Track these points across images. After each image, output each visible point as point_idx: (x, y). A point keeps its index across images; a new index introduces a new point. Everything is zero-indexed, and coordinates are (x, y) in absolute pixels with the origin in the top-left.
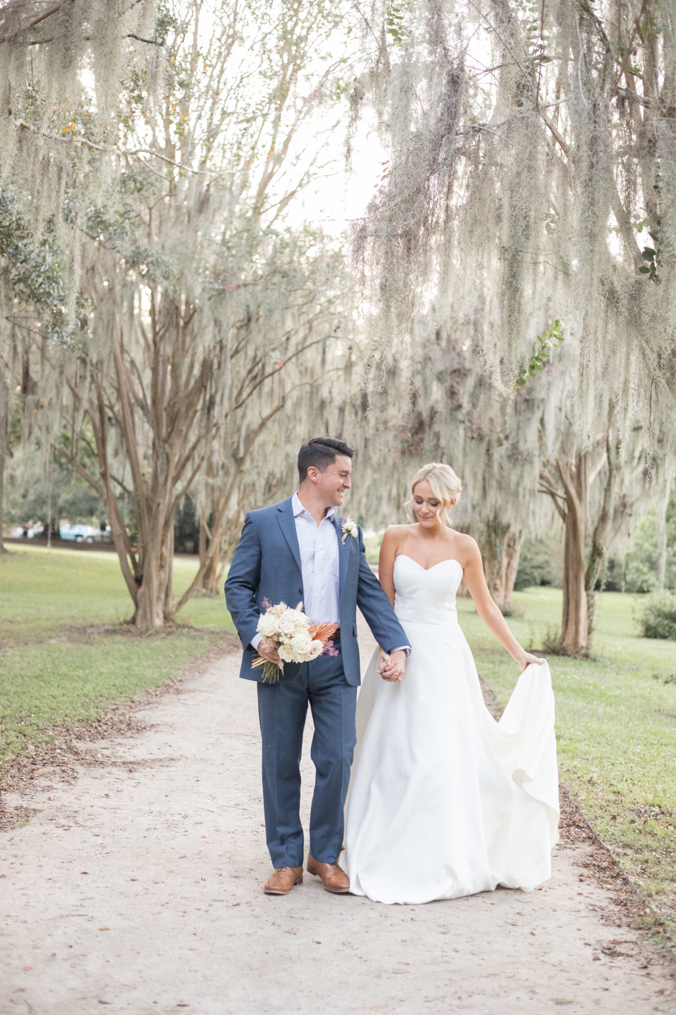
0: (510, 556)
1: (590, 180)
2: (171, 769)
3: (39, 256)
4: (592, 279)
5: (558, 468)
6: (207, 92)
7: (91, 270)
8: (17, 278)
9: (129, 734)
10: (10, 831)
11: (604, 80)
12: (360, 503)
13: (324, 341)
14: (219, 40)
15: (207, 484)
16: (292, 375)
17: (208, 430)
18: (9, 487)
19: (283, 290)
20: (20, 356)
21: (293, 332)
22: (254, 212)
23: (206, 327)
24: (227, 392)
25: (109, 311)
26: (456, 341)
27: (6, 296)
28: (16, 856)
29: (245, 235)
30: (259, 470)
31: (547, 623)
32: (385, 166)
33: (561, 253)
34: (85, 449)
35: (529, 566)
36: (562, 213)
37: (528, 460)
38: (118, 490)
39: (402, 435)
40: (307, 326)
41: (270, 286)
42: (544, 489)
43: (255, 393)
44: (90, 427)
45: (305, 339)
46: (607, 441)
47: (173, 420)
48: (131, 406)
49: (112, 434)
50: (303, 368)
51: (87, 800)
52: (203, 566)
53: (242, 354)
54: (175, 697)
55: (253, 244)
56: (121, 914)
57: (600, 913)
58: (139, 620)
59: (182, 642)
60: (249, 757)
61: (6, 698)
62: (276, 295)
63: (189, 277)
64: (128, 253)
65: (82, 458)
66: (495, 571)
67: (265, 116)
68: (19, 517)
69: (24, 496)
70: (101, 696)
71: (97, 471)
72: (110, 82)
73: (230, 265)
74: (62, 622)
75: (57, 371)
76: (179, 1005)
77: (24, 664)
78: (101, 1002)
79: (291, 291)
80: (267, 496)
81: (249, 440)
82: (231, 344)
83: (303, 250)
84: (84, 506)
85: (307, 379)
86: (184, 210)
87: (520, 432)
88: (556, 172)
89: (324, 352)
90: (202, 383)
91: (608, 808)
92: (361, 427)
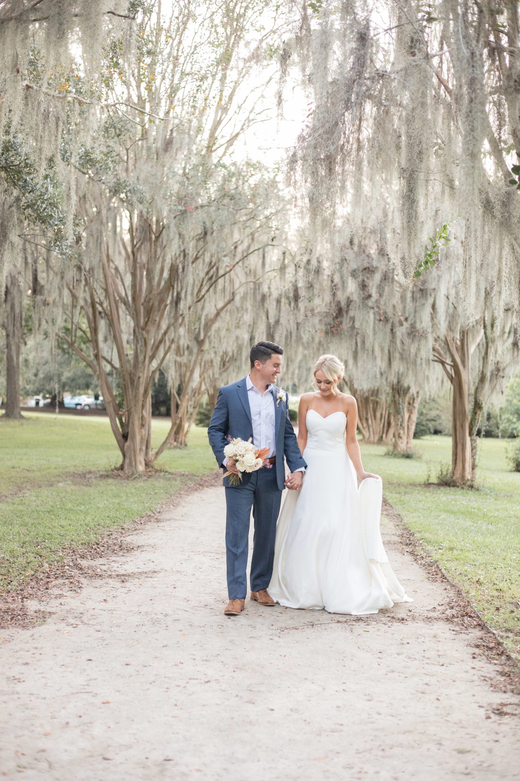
0: (410, 412)
1: (470, 112)
2: (154, 579)
3: (42, 186)
4: (473, 189)
5: (446, 342)
6: (169, 58)
7: (83, 198)
8: (26, 205)
9: (121, 553)
10: (31, 629)
11: (479, 35)
12: (293, 373)
13: (264, 248)
14: (177, 18)
15: (176, 361)
16: (240, 275)
17: (176, 319)
18: (24, 368)
19: (231, 210)
20: (30, 266)
21: (239, 242)
22: (207, 150)
23: (172, 240)
24: (190, 289)
25: (98, 230)
26: (365, 246)
27: (18, 219)
28: (36, 648)
29: (201, 168)
30: (216, 350)
31: (440, 462)
32: (310, 106)
33: (447, 172)
34: (81, 337)
35: (425, 419)
36: (447, 141)
37: (423, 336)
38: (108, 368)
39: (325, 319)
40: (250, 237)
41: (221, 207)
42: (436, 359)
43: (211, 290)
44: (85, 321)
45: (249, 247)
46: (484, 320)
47: (149, 312)
48: (116, 302)
49: (102, 324)
50: (248, 270)
51: (90, 604)
52: (174, 424)
53: (200, 260)
54: (156, 525)
55: (208, 175)
56: (118, 691)
57: (490, 682)
58: (126, 467)
59: (160, 483)
60: (214, 569)
61: (26, 528)
62: (226, 213)
63: (159, 201)
64: (111, 184)
65: (79, 345)
66: (399, 423)
67: (214, 76)
68: (32, 392)
69: (36, 375)
70: (99, 525)
71: (92, 354)
72: (95, 48)
73: (190, 192)
74: (67, 470)
75: (59, 277)
76: (165, 760)
77: (39, 502)
78: (105, 759)
79: (237, 210)
80: (223, 370)
81: (207, 327)
82: (191, 253)
83: (246, 179)
84: (82, 381)
85: (251, 279)
86: (154, 150)
87: (417, 314)
88: (442, 110)
89: (264, 257)
90: (171, 283)
91: (493, 602)
92: (293, 314)
